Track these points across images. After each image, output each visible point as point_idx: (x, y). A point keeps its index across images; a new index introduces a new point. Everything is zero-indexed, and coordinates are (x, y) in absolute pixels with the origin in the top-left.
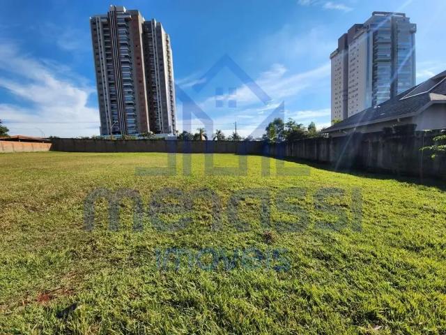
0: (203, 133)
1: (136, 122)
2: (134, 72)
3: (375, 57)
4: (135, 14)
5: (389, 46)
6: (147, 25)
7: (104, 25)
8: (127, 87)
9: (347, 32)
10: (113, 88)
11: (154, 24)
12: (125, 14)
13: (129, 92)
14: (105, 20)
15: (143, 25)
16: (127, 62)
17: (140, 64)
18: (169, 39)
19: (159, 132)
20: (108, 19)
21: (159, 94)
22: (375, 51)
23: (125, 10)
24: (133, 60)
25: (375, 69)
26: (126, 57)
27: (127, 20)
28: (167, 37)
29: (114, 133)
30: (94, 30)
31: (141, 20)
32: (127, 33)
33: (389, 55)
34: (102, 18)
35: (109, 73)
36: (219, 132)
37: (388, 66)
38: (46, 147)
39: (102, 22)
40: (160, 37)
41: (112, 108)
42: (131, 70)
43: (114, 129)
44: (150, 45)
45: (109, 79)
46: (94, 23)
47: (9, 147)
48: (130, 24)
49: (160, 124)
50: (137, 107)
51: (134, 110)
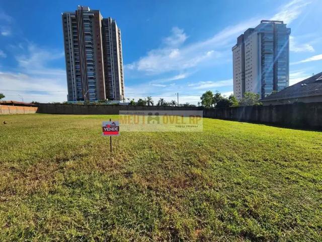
0: (150, 100)
1: (95, 92)
2: (95, 54)
3: (263, 51)
4: (97, 13)
5: (272, 44)
6: (105, 21)
7: (73, 20)
8: (89, 65)
9: (243, 34)
10: (78, 66)
11: (110, 21)
12: (89, 12)
13: (91, 69)
14: (74, 16)
15: (102, 21)
16: (90, 47)
17: (99, 49)
18: (120, 32)
19: (112, 99)
20: (76, 16)
21: (113, 71)
22: (263, 47)
23: (89, 10)
24: (95, 46)
25: (263, 59)
26: (90, 43)
27: (90, 17)
28: (119, 31)
29: (78, 100)
30: (65, 23)
31: (101, 18)
32: (91, 27)
33: (272, 50)
34: (71, 14)
35: (75, 55)
36: (162, 100)
37: (271, 57)
38: (33, 110)
39: (71, 18)
40: (114, 30)
41: (77, 81)
42: (93, 53)
43: (78, 97)
44: (107, 35)
45: (75, 59)
46: (65, 17)
47: (5, 110)
48: (93, 20)
49: (113, 93)
50: (97, 80)
51: (95, 83)
